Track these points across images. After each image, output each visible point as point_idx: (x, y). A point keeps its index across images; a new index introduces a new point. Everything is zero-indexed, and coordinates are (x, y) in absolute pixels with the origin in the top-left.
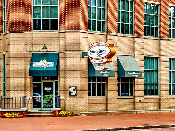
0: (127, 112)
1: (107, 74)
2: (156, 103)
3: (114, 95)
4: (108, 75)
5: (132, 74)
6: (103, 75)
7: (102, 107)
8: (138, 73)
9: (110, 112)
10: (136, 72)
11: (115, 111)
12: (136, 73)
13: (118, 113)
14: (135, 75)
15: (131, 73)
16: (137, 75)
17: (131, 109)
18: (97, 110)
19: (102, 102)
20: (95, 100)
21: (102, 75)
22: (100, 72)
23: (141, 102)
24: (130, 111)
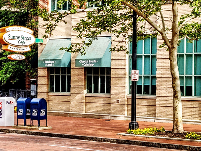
0: (94, 115)
1: (52, 63)
2: (151, 107)
3: (79, 91)
4: (53, 65)
5: (86, 63)
6: (47, 66)
7: (66, 106)
8: (95, 61)
9: (70, 113)
10: (91, 59)
11: (80, 112)
12: (92, 61)
13: (81, 116)
14: (91, 63)
15: (83, 62)
16: (93, 63)
17: (107, 113)
18: (60, 110)
19: (66, 99)
20: (57, 96)
21: (45, 65)
22: (44, 62)
23: (120, 103)
24: (99, 115)
